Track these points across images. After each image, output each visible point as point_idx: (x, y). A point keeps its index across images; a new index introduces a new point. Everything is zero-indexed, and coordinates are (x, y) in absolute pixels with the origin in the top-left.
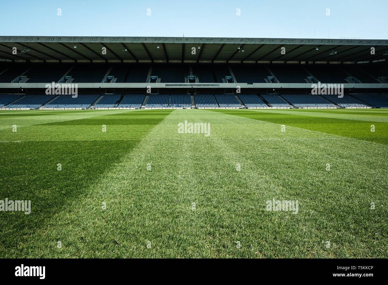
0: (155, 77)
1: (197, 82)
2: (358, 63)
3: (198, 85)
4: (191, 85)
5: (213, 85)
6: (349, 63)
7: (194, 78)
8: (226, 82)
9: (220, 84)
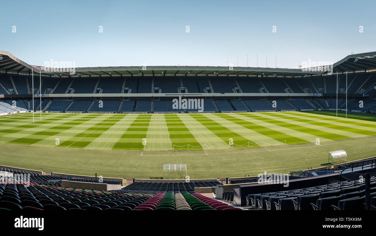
0: (157, 88)
1: (187, 93)
2: (295, 77)
3: (187, 95)
4: (183, 95)
5: (197, 95)
6: (289, 77)
7: (184, 89)
8: (207, 93)
9: (202, 94)
